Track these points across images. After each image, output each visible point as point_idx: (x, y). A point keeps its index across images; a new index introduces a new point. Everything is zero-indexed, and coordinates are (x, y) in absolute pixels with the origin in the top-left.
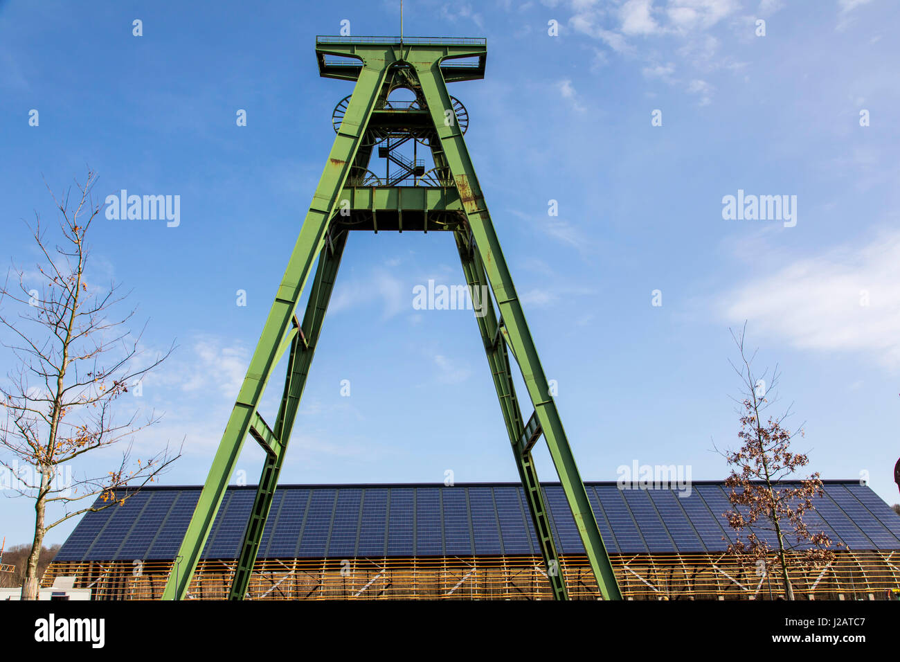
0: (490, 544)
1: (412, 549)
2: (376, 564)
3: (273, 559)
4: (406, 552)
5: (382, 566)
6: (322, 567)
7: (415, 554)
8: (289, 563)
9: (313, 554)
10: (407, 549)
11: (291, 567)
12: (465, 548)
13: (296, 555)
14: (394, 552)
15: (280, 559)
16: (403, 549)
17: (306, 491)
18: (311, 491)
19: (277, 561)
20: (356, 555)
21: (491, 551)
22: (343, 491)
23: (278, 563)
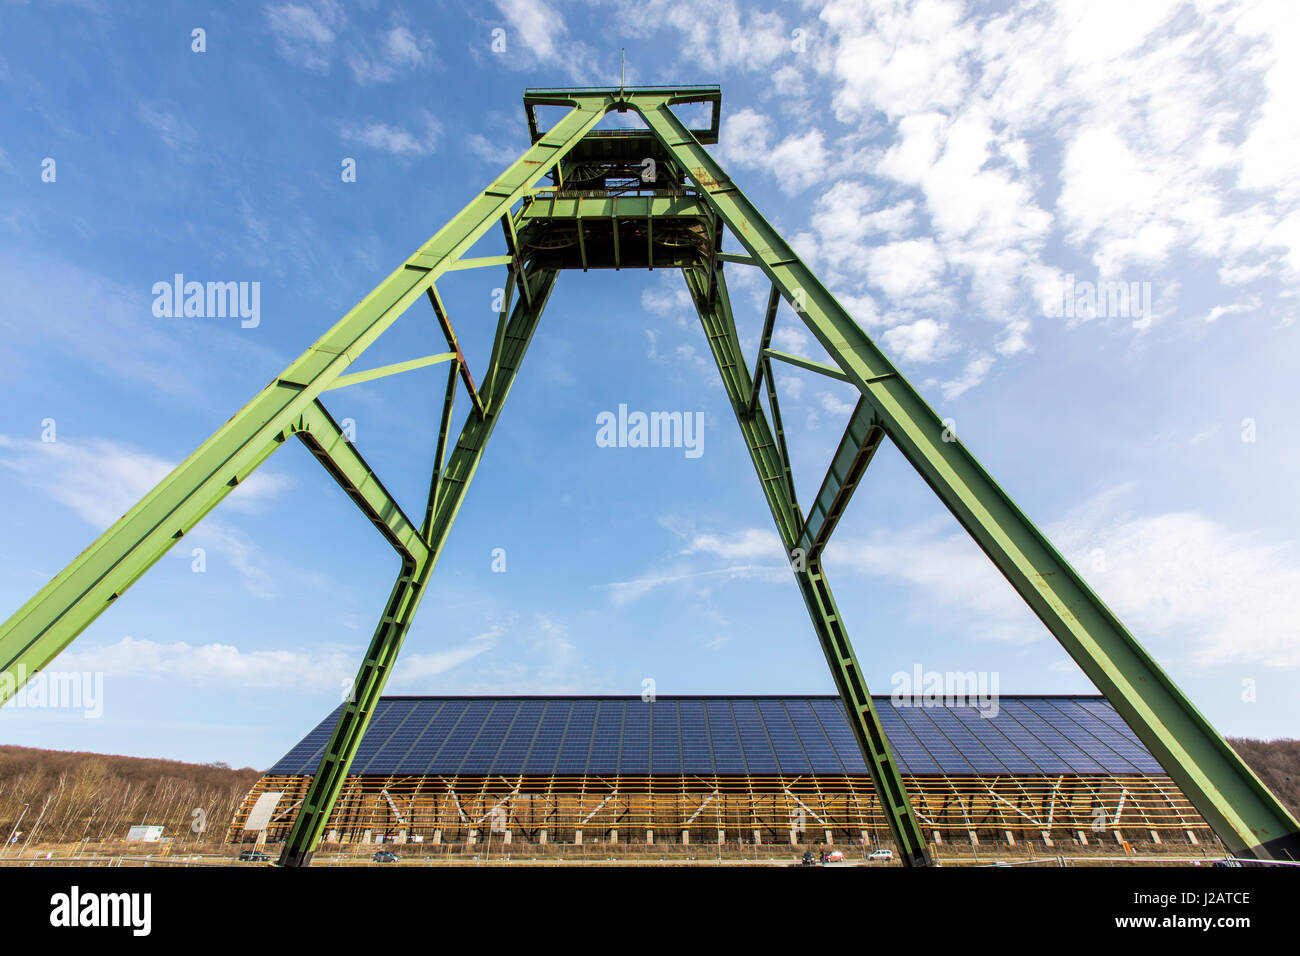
0: (732, 761)
1: (647, 766)
2: (608, 783)
3: (498, 776)
4: (640, 770)
5: (614, 785)
6: (548, 785)
7: (650, 772)
8: (513, 781)
9: (541, 770)
10: (642, 766)
11: (515, 785)
12: (705, 766)
13: (522, 772)
14: (629, 770)
15: (505, 776)
16: (637, 766)
17: (542, 703)
18: (548, 703)
19: (501, 777)
20: (586, 772)
21: (734, 770)
22: (580, 703)
23: (501, 780)
